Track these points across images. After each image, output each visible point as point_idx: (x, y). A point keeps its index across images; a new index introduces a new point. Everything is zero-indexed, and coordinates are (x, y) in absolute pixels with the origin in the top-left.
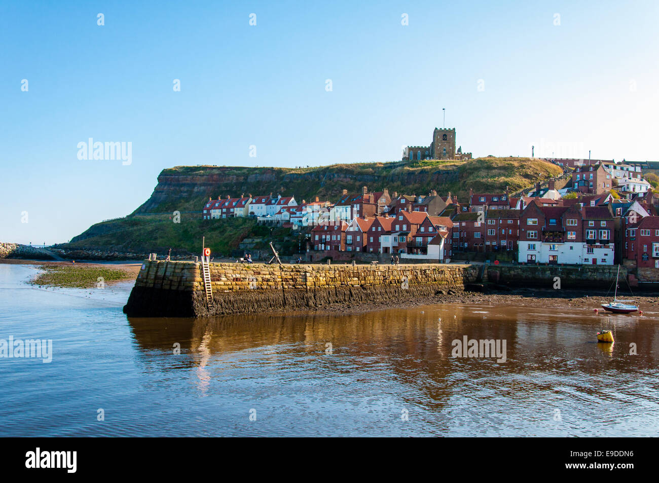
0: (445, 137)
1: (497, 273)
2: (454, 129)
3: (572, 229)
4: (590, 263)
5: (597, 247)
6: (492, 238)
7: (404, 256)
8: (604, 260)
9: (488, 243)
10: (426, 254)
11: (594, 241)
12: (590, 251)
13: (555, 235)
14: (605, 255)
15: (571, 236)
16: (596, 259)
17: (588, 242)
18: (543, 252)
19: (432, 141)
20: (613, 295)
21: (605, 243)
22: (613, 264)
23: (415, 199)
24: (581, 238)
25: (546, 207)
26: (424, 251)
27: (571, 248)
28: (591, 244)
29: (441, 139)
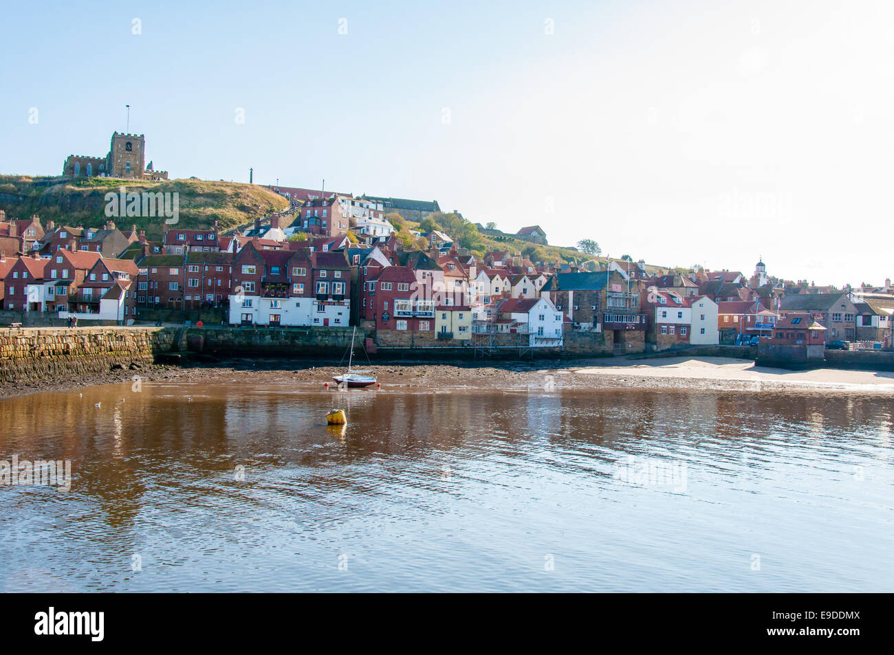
0: (128, 145)
1: (200, 338)
2: (143, 136)
3: (299, 280)
4: (321, 324)
5: (329, 303)
6: (193, 291)
7: (64, 315)
8: (337, 321)
9: (188, 298)
10: (99, 313)
11: (326, 297)
12: (321, 308)
13: (277, 287)
14: (338, 314)
15: (298, 289)
16: (328, 319)
17: (319, 297)
18: (262, 310)
19: (110, 150)
20: (346, 365)
21: (339, 299)
22: (348, 326)
23: (82, 232)
24: (311, 292)
25: (266, 251)
26: (95, 308)
27: (298, 305)
28: (322, 299)
29: (124, 148)
